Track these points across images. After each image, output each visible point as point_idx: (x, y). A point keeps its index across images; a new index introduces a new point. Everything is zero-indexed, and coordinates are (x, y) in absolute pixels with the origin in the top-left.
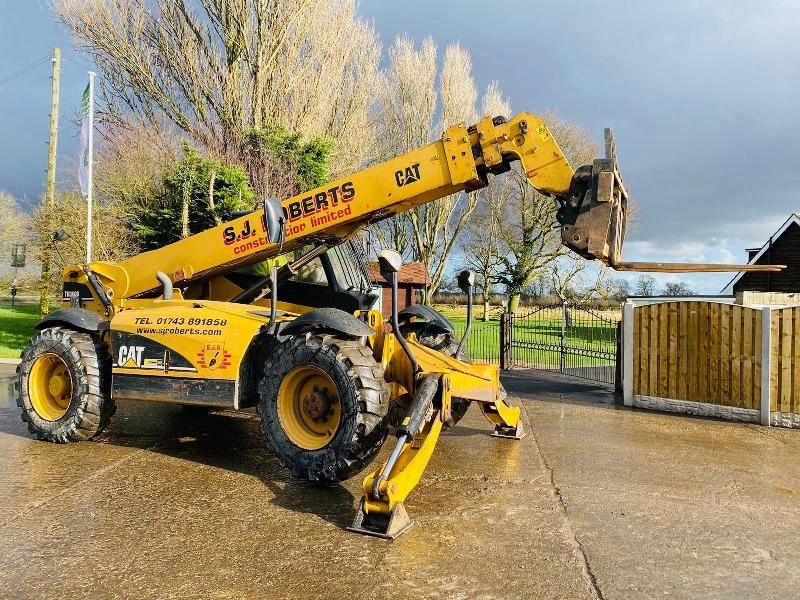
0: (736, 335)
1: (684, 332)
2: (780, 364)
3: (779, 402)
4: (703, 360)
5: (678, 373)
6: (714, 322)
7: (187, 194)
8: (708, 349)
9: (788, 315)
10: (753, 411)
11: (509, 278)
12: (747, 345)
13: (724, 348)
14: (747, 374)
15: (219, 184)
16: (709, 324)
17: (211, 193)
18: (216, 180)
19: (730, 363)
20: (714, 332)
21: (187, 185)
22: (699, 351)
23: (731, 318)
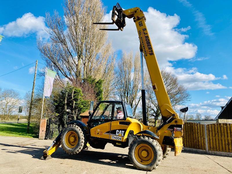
0: (199, 131)
1: (187, 130)
2: (210, 138)
3: (210, 148)
4: (192, 137)
5: (186, 141)
6: (194, 128)
7: (67, 95)
8: (193, 134)
9: (210, 126)
10: (204, 151)
11: (155, 114)
12: (202, 134)
13: (197, 134)
14: (202, 141)
15: (75, 92)
16: (193, 128)
17: (73, 95)
18: (74, 91)
19: (198, 138)
20: (194, 130)
21: (67, 93)
22: (191, 135)
23: (197, 127)
